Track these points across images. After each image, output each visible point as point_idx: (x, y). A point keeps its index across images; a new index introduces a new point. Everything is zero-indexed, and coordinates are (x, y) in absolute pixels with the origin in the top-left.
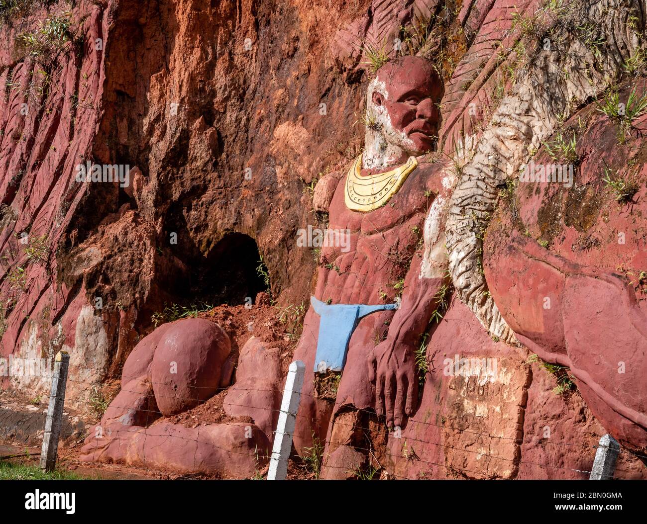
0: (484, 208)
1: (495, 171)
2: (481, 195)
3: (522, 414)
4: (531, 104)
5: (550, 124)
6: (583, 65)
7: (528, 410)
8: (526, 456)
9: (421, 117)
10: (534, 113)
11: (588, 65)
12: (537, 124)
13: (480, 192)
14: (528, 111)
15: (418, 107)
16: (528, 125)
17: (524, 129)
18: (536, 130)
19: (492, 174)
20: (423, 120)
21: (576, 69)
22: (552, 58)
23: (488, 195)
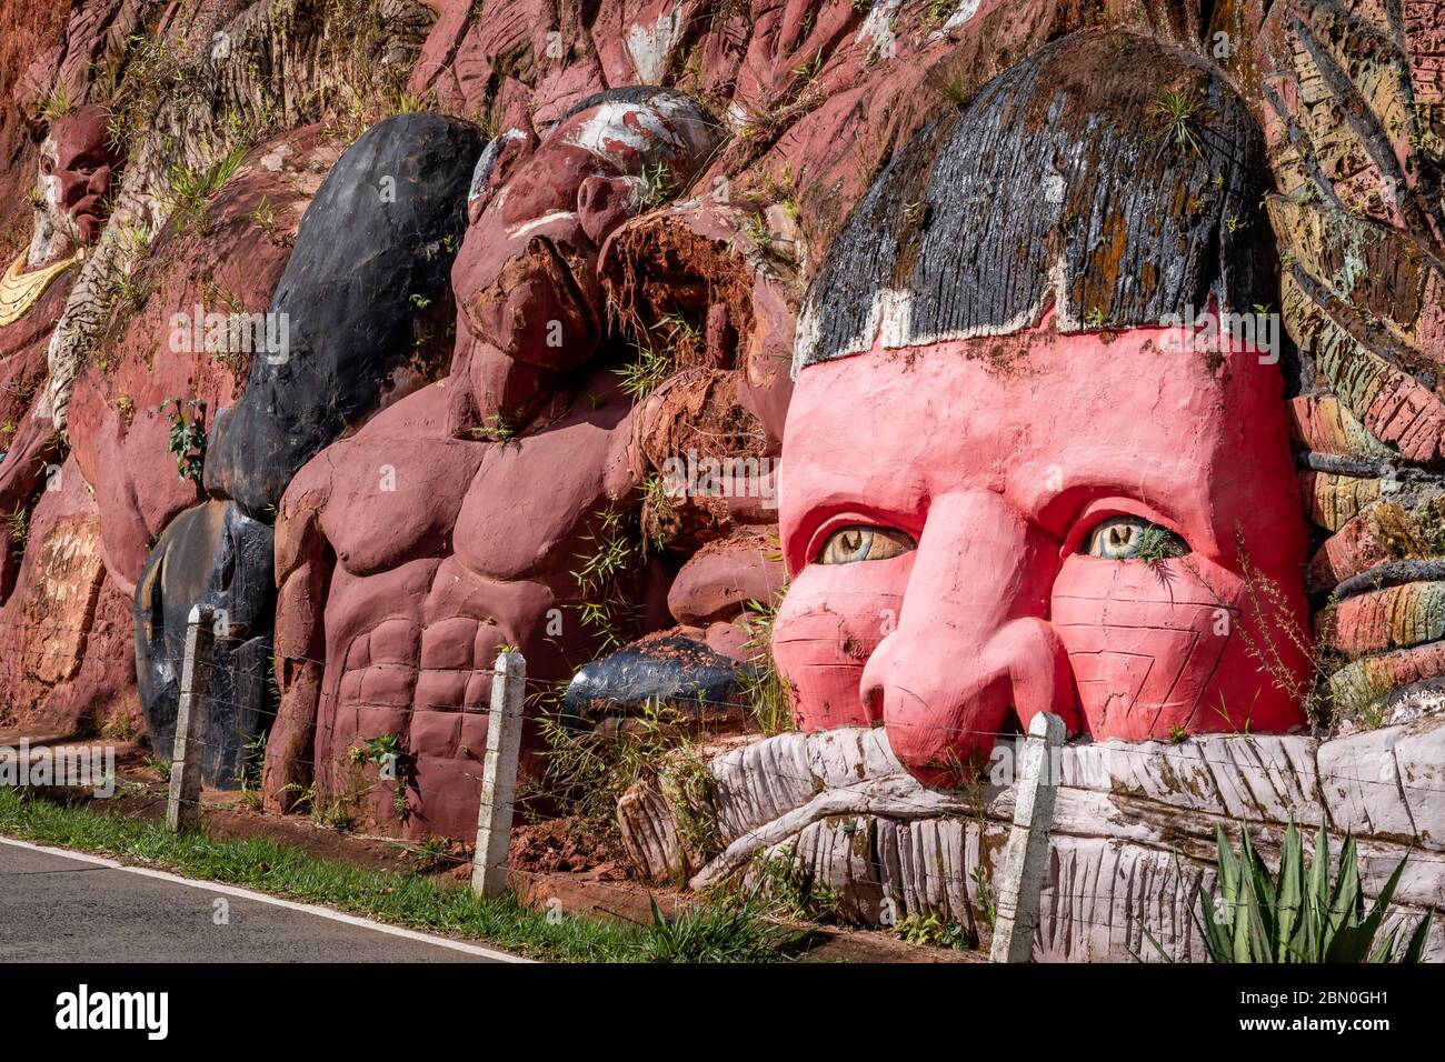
0: (93, 320)
1: (109, 269)
2: (92, 302)
3: (95, 592)
4: (147, 178)
5: (170, 206)
6: (202, 128)
7: (103, 588)
8: (92, 645)
9: (93, 192)
10: (151, 191)
11: (206, 126)
12: (155, 205)
13: (90, 297)
14: (144, 187)
15: (92, 178)
16: (145, 206)
17: (140, 212)
18: (155, 214)
19: (105, 273)
20: (94, 197)
21: (194, 132)
22: (173, 116)
23: (100, 303)
